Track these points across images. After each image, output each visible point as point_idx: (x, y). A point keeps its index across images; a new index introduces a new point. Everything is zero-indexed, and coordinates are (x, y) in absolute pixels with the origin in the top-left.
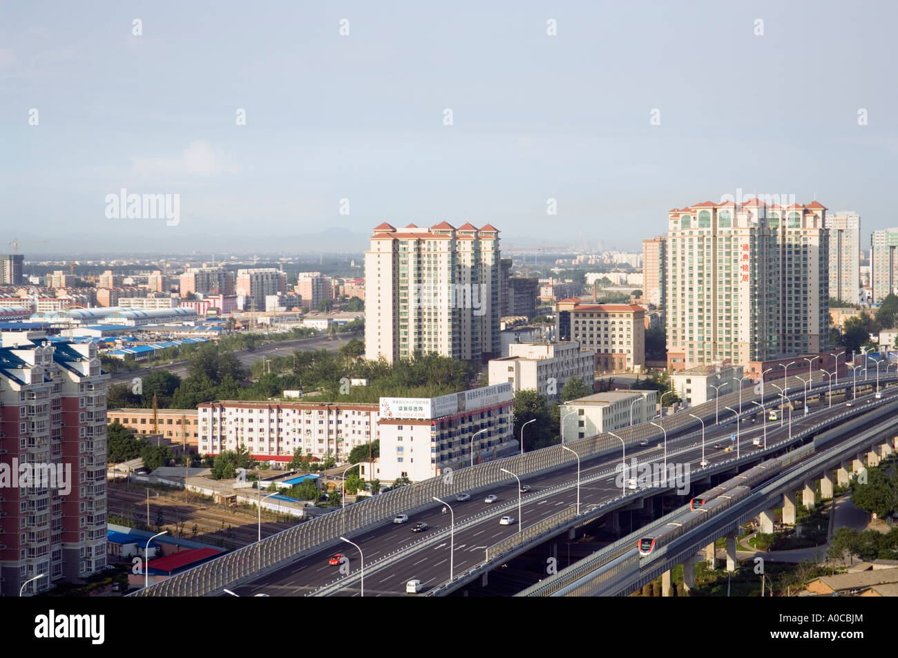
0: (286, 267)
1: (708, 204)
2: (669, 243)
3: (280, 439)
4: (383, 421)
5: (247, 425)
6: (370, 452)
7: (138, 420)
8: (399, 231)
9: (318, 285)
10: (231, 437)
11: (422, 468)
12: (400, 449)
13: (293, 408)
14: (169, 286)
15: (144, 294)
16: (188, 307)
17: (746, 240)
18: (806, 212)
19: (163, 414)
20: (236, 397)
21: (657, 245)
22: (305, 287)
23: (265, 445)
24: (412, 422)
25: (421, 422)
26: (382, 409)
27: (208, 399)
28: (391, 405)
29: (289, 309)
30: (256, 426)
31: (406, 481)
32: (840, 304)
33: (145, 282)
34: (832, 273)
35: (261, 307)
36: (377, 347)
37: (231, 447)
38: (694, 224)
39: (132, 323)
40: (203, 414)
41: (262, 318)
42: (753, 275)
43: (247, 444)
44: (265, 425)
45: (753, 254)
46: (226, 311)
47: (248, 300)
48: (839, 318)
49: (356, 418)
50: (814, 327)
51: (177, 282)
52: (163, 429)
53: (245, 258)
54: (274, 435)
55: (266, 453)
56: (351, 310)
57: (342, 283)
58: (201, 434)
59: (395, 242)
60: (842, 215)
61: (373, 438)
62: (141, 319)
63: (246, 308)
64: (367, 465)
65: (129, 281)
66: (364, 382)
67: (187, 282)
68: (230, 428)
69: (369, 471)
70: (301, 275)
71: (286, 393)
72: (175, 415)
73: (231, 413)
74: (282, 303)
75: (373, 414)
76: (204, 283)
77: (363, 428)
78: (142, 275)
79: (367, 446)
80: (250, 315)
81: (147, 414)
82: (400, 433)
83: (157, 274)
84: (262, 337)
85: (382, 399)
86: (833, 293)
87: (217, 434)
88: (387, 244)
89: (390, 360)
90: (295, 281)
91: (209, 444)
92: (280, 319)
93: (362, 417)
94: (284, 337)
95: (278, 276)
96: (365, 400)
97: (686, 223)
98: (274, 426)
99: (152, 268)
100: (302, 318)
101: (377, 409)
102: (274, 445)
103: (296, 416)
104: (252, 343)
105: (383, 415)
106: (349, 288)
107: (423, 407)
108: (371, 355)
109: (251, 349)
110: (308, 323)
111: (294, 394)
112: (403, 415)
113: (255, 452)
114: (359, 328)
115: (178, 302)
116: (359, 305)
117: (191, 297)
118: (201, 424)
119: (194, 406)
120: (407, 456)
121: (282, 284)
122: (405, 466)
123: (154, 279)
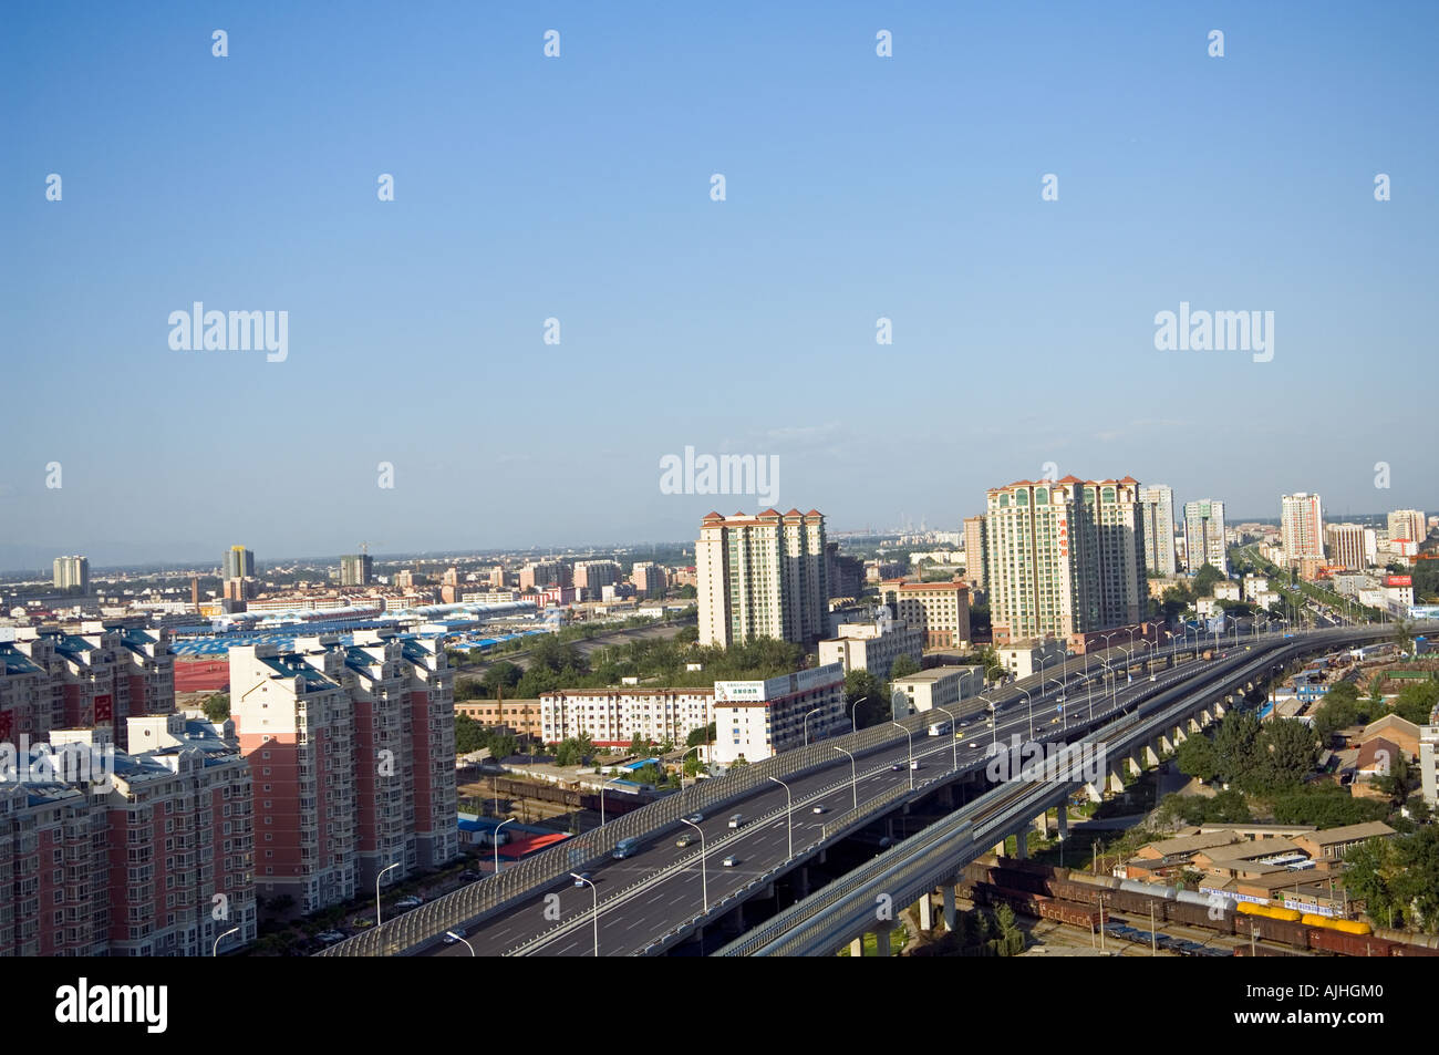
0: (621, 559)
1: (1025, 482)
2: (989, 522)
3: (620, 726)
4: (719, 705)
5: (588, 713)
6: (707, 735)
7: (483, 711)
8: (728, 519)
9: (653, 576)
10: (573, 725)
11: (758, 748)
12: (736, 731)
13: (632, 695)
14: (510, 580)
15: (486, 589)
16: (528, 601)
17: (1063, 517)
18: (1119, 487)
19: (507, 705)
20: (576, 686)
21: (977, 524)
22: (639, 576)
23: (606, 731)
24: (747, 704)
25: (755, 704)
26: (717, 693)
27: (551, 690)
28: (726, 689)
29: (625, 598)
30: (597, 713)
31: (744, 761)
32: (1159, 576)
33: (488, 577)
34: (1149, 545)
35: (598, 597)
36: (711, 632)
37: (573, 734)
38: (1012, 502)
39: (476, 618)
40: (546, 703)
41: (600, 609)
42: (1071, 549)
43: (589, 731)
44: (605, 712)
45: (1070, 529)
46: (565, 602)
47: (584, 592)
48: (1157, 589)
49: (693, 702)
50: (1133, 598)
51: (518, 576)
52: (508, 718)
53: (581, 551)
54: (614, 722)
55: (607, 738)
56: (684, 597)
57: (674, 571)
58: (544, 722)
59: (725, 532)
60: (1154, 489)
61: (710, 720)
62: (484, 614)
63: (584, 599)
64: (704, 747)
65: (472, 577)
66: (699, 667)
67: (527, 576)
68: (571, 715)
69: (707, 754)
70: (636, 565)
71: (625, 680)
72: (519, 705)
73: (573, 702)
74: (617, 594)
75: (709, 697)
76: (542, 576)
77: (699, 712)
78: (484, 571)
79: (704, 729)
80: (587, 606)
81: (492, 705)
82: (736, 715)
83: (498, 569)
84: (601, 626)
85: (716, 683)
86: (1150, 565)
87: (560, 722)
88: (716, 533)
89: (723, 644)
90: (630, 572)
91: (552, 732)
92: (616, 608)
93: (699, 702)
94: (621, 625)
95: (613, 566)
96: (702, 685)
97: (1004, 502)
98: (614, 712)
99: (493, 564)
100: (637, 607)
101: (713, 693)
102: (614, 731)
103: (634, 702)
104: (592, 633)
105: (718, 699)
106: (682, 576)
107: (757, 689)
108: (705, 640)
109: (590, 639)
110: (643, 612)
111: (633, 681)
112: (738, 697)
113: (597, 738)
114: (692, 616)
115: (518, 596)
116: (692, 592)
117: (531, 591)
118: (544, 713)
119: (536, 696)
120: (743, 737)
121: (616, 576)
122: (742, 748)
123: (496, 574)
